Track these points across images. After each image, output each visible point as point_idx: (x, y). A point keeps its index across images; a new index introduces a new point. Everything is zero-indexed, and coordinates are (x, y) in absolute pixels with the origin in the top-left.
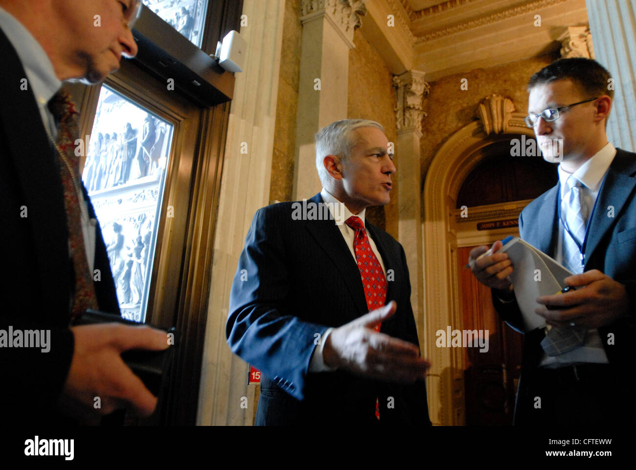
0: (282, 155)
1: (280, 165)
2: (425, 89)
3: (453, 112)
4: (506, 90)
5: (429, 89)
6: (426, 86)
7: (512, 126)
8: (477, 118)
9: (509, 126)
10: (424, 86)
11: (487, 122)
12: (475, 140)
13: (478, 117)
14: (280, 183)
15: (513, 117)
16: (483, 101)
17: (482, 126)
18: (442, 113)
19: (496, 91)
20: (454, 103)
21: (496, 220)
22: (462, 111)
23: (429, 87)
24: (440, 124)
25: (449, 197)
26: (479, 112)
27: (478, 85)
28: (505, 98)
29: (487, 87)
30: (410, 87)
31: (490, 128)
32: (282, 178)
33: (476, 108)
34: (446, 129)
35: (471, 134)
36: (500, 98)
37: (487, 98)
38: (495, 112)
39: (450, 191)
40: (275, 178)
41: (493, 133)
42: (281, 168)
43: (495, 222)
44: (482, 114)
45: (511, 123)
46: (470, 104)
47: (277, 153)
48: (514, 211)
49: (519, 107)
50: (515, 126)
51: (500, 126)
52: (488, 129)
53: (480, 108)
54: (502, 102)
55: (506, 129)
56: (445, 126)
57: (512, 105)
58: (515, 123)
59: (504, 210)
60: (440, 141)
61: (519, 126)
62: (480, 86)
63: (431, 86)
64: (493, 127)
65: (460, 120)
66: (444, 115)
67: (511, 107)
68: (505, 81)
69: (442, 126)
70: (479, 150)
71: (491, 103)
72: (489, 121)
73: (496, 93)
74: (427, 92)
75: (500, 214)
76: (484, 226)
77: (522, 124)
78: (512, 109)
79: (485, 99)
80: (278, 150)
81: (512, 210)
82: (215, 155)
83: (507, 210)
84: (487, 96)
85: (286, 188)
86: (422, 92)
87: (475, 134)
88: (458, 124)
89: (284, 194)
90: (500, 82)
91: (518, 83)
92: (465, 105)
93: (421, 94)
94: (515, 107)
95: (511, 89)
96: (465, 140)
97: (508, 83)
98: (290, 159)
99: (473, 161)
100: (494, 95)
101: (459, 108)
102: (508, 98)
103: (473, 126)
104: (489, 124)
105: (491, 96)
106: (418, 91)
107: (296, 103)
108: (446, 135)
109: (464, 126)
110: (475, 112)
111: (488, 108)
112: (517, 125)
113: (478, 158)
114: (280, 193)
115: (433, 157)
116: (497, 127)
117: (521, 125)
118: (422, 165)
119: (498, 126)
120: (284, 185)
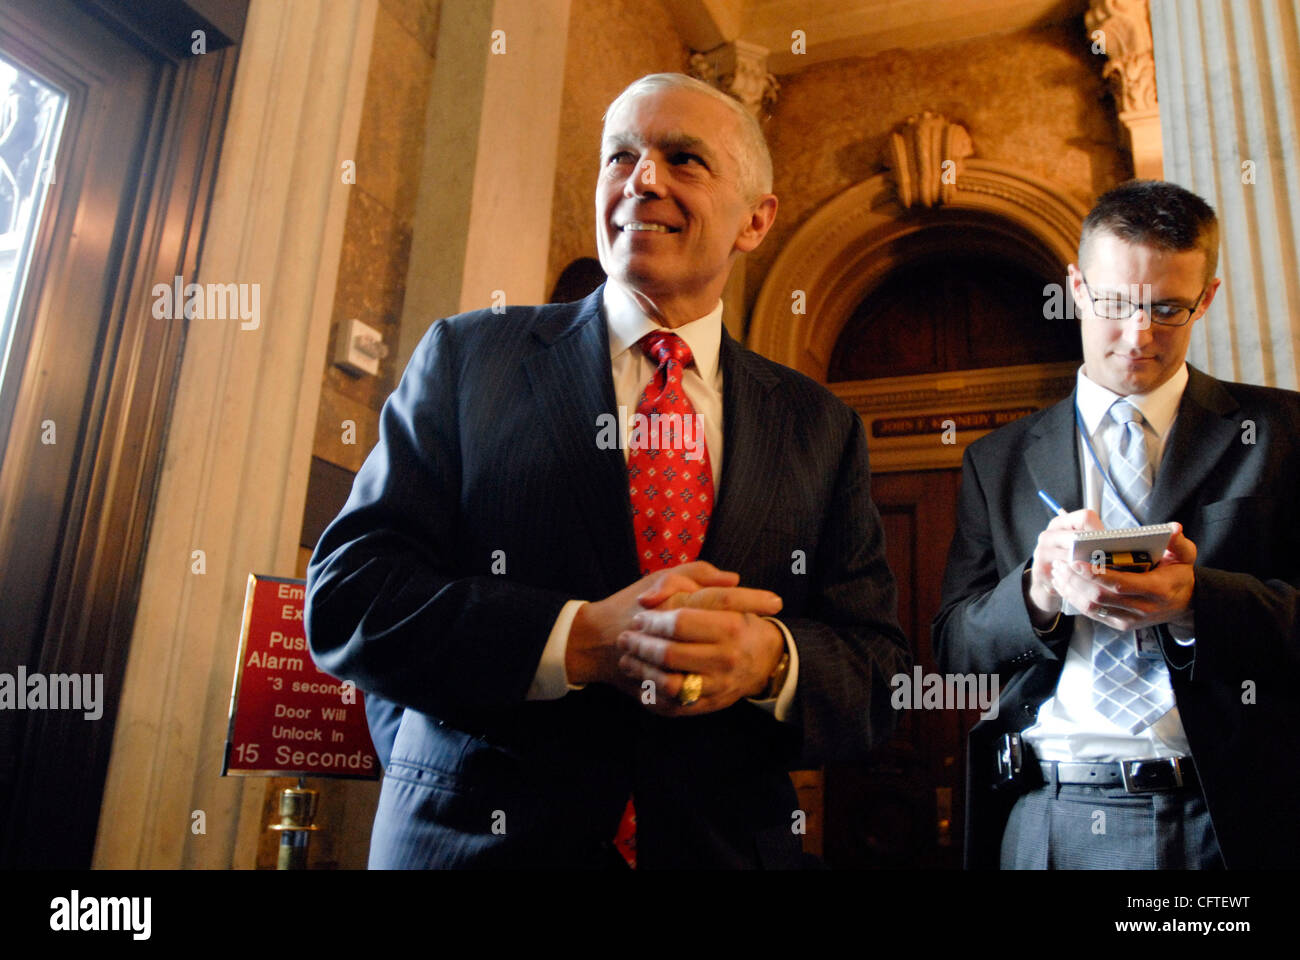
0: (380, 208)
1: (372, 232)
2: (766, 92)
3: (829, 149)
4: (955, 105)
5: (777, 92)
6: (771, 84)
7: (964, 190)
8: (884, 167)
9: (958, 189)
10: (763, 84)
11: (906, 179)
12: (880, 219)
13: (886, 165)
14: (371, 278)
15: (968, 168)
16: (901, 128)
17: (894, 187)
18: (804, 150)
19: (934, 106)
20: (834, 128)
21: (918, 413)
22: (851, 149)
23: (777, 87)
24: (796, 177)
25: (809, 352)
26: (890, 152)
27: (892, 89)
28: (952, 122)
29: (912, 95)
30: (728, 82)
31: (912, 191)
32: (377, 266)
33: (884, 144)
34: (812, 189)
35: (867, 206)
36: (940, 123)
37: (911, 121)
38: (925, 154)
39: (814, 337)
40: (357, 265)
41: (918, 204)
42: (374, 242)
43: (914, 420)
44: (897, 155)
45: (963, 183)
46: (871, 133)
47: (366, 203)
48: (958, 394)
49: (983, 145)
50: (972, 191)
51: (935, 189)
52: (907, 194)
53: (893, 141)
54: (945, 132)
55: (949, 197)
56: (809, 182)
57: (967, 141)
58: (971, 184)
59: (936, 391)
60: (793, 218)
61: (979, 192)
62: (897, 90)
63: (781, 84)
64: (920, 193)
65: (843, 169)
66: (807, 155)
67: (963, 145)
68: (955, 83)
69: (802, 181)
70: (885, 245)
71: (919, 133)
72: (911, 175)
73: (931, 111)
74: (771, 100)
75: (926, 400)
76: (886, 427)
77: (987, 187)
78: (968, 151)
79: (905, 124)
80: (368, 195)
81: (955, 391)
82: (185, 187)
83: (942, 392)
84: (911, 116)
85: (386, 292)
86: (758, 97)
87: (877, 205)
88: (839, 179)
89: (379, 307)
90: (944, 85)
91: (985, 89)
92: (858, 135)
93: (756, 103)
94: (973, 145)
95: (968, 104)
96: (852, 218)
97: (962, 89)
98: (401, 222)
99: (871, 271)
100: (928, 115)
101: (845, 141)
102: (961, 122)
103: (875, 185)
104: (912, 184)
105: (921, 116)
106: (750, 94)
107: (427, 83)
108: (811, 204)
109: (853, 184)
110: (879, 153)
111: (911, 145)
112: (976, 188)
113: (883, 264)
114: (367, 303)
115: (776, 253)
116: (929, 192)
117: (984, 190)
118: (748, 273)
119: (931, 186)
120: (380, 286)
